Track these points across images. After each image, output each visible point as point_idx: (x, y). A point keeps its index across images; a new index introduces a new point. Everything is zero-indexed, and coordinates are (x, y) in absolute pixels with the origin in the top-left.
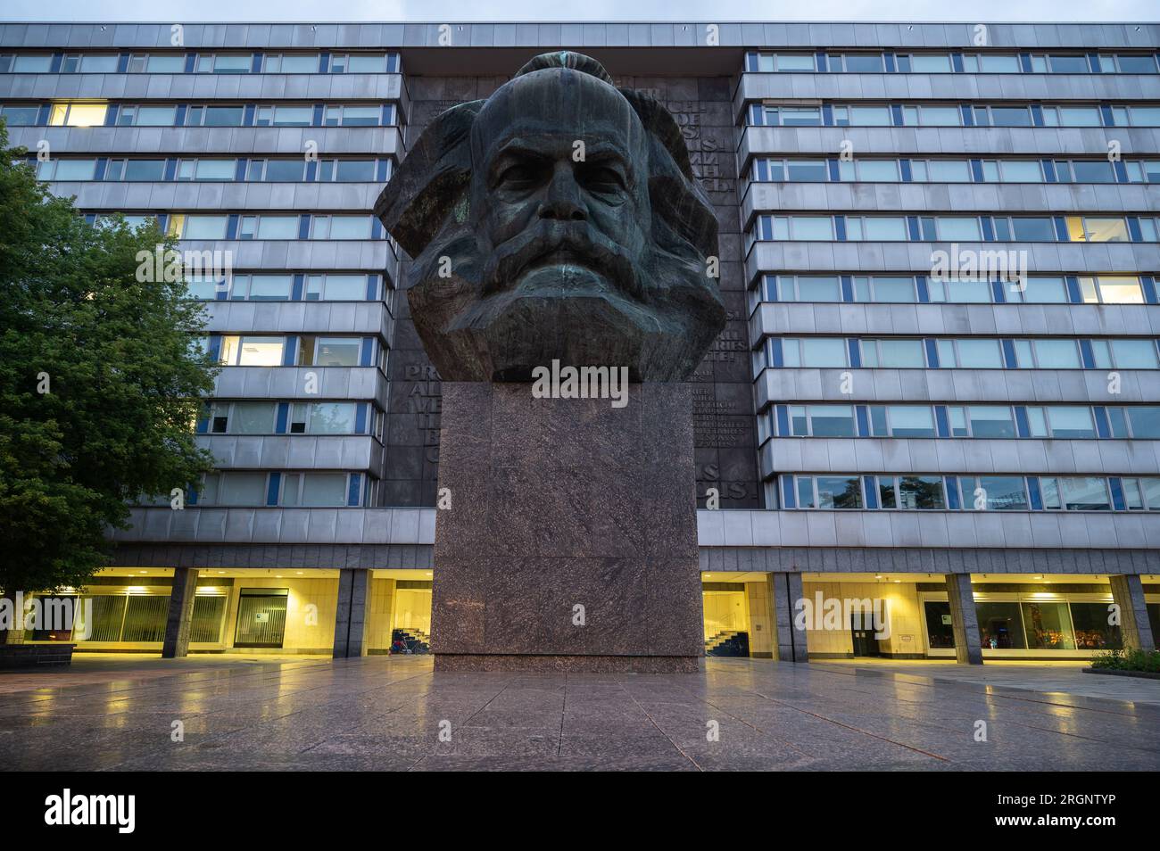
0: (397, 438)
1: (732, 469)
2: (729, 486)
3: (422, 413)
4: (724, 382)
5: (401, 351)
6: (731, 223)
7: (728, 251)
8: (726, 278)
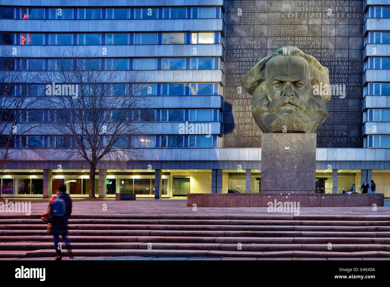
0: (228, 121)
1: (352, 133)
2: (350, 138)
3: (237, 112)
4: (352, 99)
5: (228, 87)
6: (359, 33)
7: (357, 45)
8: (356, 56)
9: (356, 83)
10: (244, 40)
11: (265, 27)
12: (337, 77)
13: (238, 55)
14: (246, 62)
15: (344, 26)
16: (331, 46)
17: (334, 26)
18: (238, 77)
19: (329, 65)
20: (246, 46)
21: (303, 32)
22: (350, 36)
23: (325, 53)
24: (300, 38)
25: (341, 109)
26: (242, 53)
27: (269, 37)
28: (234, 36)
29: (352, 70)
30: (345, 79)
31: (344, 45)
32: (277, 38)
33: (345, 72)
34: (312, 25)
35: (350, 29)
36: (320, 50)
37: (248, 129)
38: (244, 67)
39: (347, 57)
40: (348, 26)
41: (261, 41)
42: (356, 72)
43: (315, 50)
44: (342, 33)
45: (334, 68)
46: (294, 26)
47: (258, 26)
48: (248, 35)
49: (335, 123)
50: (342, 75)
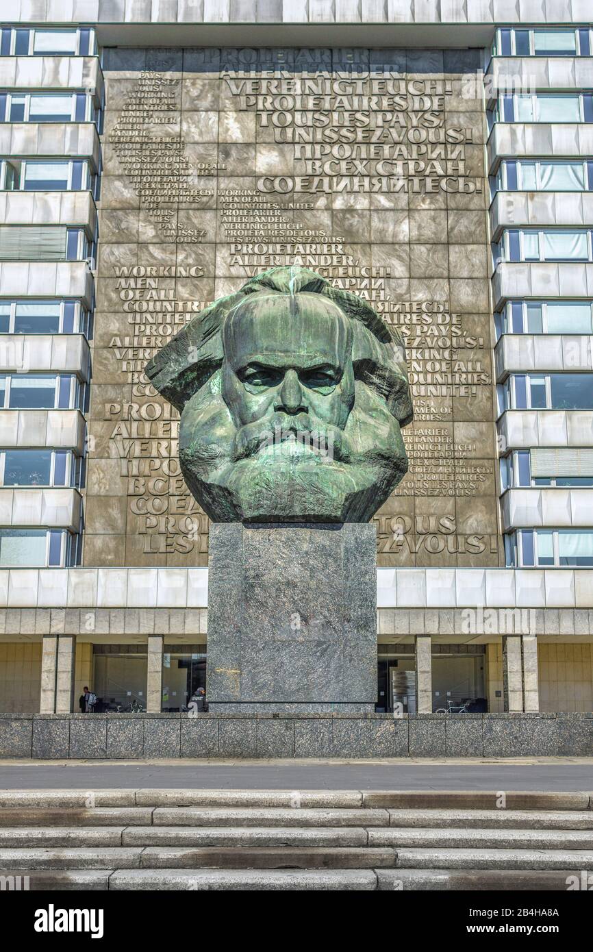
0: (98, 486)
1: (470, 521)
2: (466, 539)
3: (126, 457)
4: (464, 421)
5: (100, 385)
6: (478, 232)
7: (473, 265)
8: (470, 298)
9: (475, 375)
10: (148, 250)
11: (209, 215)
12: (420, 357)
13: (131, 294)
14: (155, 314)
15: (433, 213)
16: (399, 270)
17: (406, 213)
18: (130, 356)
19: (396, 322)
20: (155, 268)
21: (316, 228)
22: (450, 242)
23: (380, 289)
24: (308, 246)
25: (433, 451)
26: (144, 289)
27: (220, 243)
28: (121, 240)
29: (462, 336)
30: (444, 364)
31: (436, 265)
32: (245, 248)
33: (440, 344)
34: (342, 210)
35: (449, 222)
36: (366, 281)
37: (158, 511)
38: (148, 327)
39: (446, 301)
40: (443, 214)
41: (197, 254)
42: (474, 343)
43: (354, 281)
44: (428, 233)
45: (408, 333)
46: (291, 212)
47: (191, 212)
48: (163, 238)
49: (419, 493)
50: (431, 350)
